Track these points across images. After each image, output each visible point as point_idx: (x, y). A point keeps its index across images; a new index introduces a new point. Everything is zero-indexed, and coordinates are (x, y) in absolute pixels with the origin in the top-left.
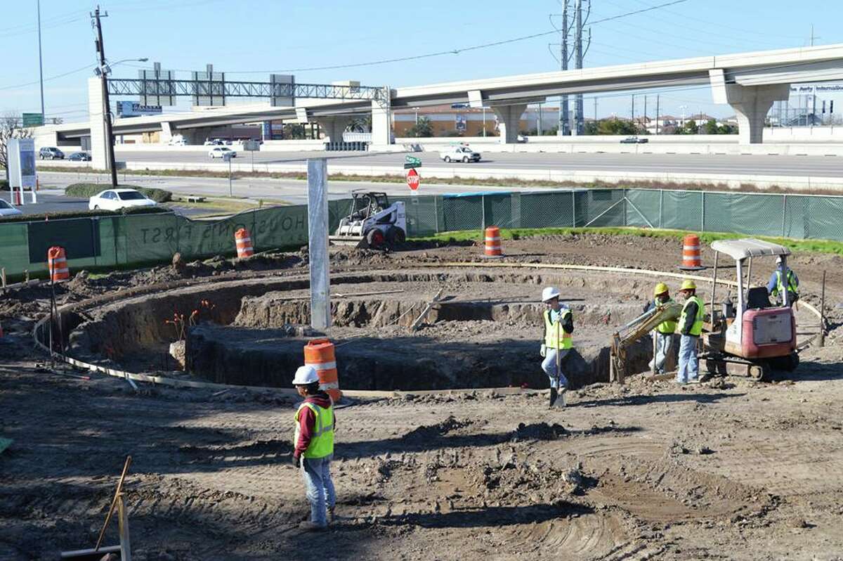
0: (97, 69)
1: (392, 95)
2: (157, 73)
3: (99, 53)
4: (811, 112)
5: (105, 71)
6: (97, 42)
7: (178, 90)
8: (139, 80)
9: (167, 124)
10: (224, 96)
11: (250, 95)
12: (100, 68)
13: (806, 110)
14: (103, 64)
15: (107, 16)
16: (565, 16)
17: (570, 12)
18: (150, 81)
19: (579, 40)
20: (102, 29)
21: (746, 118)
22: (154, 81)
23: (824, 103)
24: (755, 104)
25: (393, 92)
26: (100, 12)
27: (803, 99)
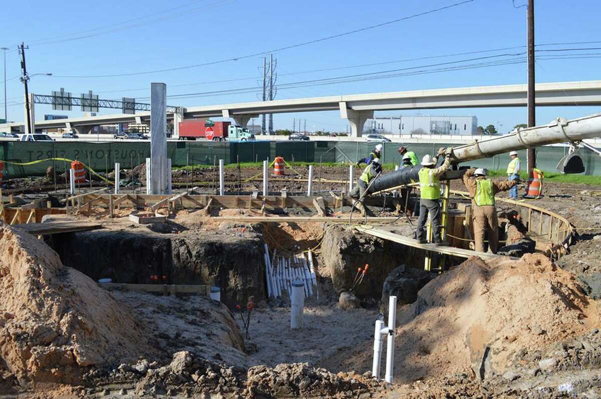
0: (22, 78)
1: (184, 111)
2: (62, 93)
3: (23, 69)
4: (374, 128)
5: (26, 79)
6: (22, 63)
7: (73, 102)
8: (51, 96)
9: (69, 124)
10: (98, 107)
11: (111, 107)
12: (23, 77)
13: (371, 128)
14: (25, 75)
15: (28, 48)
16: (264, 81)
17: (267, 80)
18: (58, 97)
19: (271, 92)
20: (25, 55)
21: (355, 125)
22: (60, 97)
23: (379, 124)
24: (359, 119)
25: (185, 110)
26: (24, 45)
27: (371, 123)
